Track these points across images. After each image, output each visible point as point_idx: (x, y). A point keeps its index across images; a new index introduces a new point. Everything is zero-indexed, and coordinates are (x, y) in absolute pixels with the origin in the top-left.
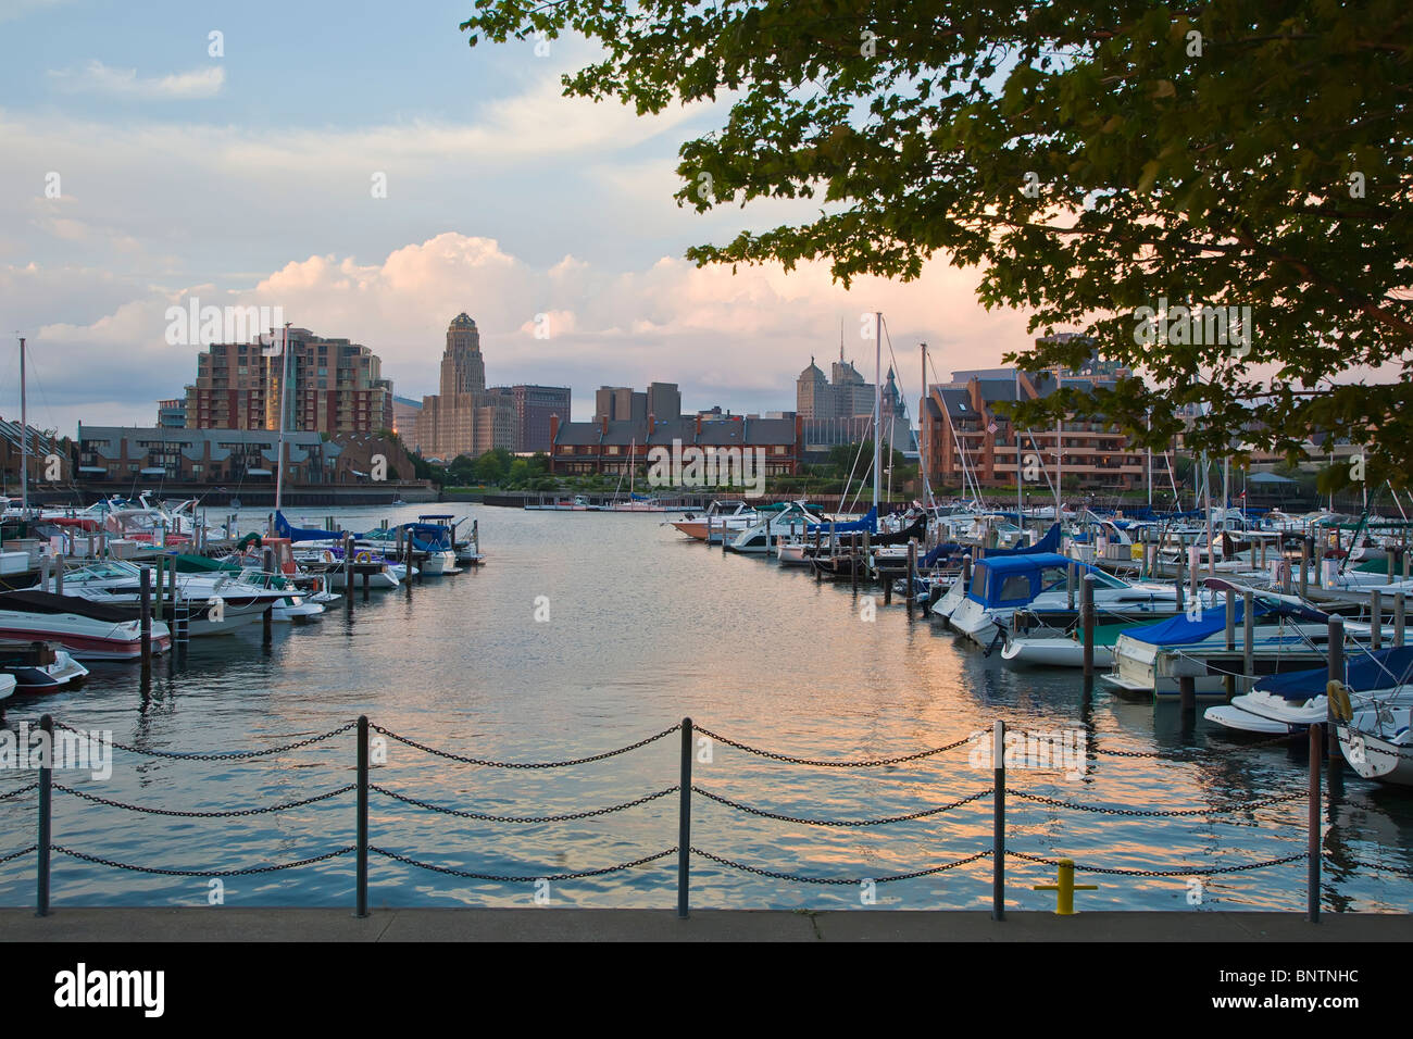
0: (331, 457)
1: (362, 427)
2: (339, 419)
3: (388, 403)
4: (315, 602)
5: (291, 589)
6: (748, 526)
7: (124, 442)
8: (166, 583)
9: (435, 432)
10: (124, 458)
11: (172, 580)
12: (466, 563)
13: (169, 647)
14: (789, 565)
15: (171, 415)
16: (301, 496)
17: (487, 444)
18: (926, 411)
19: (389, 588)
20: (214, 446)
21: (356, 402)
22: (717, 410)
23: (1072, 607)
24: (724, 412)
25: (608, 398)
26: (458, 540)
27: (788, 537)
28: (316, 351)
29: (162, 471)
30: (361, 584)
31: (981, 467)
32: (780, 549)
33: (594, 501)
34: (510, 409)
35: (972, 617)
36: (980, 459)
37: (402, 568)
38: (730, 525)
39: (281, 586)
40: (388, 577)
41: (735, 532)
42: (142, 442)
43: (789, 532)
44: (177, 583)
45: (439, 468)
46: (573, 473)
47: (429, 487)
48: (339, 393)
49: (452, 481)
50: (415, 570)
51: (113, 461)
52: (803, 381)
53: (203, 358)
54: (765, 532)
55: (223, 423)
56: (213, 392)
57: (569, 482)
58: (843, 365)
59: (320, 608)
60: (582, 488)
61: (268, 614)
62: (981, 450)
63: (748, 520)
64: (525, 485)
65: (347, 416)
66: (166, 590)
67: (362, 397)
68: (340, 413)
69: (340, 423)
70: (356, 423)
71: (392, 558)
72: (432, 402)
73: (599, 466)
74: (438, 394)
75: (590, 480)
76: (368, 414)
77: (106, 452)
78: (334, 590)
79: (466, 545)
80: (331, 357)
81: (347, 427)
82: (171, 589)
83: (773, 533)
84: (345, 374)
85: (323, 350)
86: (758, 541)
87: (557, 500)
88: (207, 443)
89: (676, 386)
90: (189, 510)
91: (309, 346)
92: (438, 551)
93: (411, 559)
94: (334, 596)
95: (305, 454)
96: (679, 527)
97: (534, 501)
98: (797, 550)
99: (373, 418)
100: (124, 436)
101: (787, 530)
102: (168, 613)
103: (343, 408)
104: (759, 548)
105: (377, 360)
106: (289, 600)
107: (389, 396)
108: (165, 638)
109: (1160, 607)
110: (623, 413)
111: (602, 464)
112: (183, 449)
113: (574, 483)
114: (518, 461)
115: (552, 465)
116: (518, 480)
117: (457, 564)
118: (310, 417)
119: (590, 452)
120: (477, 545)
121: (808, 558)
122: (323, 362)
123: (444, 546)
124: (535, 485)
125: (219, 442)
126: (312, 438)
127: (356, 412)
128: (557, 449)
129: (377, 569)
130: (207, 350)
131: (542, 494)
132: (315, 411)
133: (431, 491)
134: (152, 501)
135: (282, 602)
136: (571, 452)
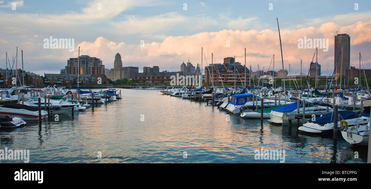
0: (93, 79)
1: (99, 74)
2: (94, 72)
3: (104, 69)
4: (84, 106)
5: (79, 103)
6: (175, 91)
7: (53, 77)
8: (47, 102)
9: (113, 75)
10: (53, 80)
11: (49, 101)
12: (118, 98)
13: (48, 117)
14: (185, 98)
15: (63, 72)
16: (87, 87)
17: (123, 77)
18: (206, 71)
19: (102, 103)
20: (70, 78)
21: (98, 69)
22: (166, 71)
23: (254, 105)
24: (167, 72)
25: (146, 69)
26: (117, 94)
27: (184, 93)
28: (90, 60)
29: (60, 82)
30: (96, 103)
31: (216, 81)
32: (183, 95)
33: (143, 88)
34: (127, 71)
35: (232, 108)
36: (216, 79)
37: (105, 99)
38: (171, 91)
39: (76, 103)
40: (102, 101)
41: (173, 92)
42: (57, 77)
43: (184, 92)
44: (50, 102)
45: (114, 82)
46: (139, 82)
47: (112, 85)
48: (94, 67)
49: (116, 84)
50: (107, 100)
51: (51, 80)
52: (182, 66)
53: (68, 61)
54: (179, 92)
55: (72, 74)
56: (71, 67)
57: (139, 84)
58: (189, 63)
59: (85, 108)
60: (141, 85)
61: (73, 109)
62: (216, 78)
63: (175, 90)
64: (130, 85)
65: (96, 72)
66: (47, 104)
67: (99, 68)
68: (95, 71)
69: (95, 73)
70: (98, 73)
71: (103, 97)
72: (112, 70)
73: (144, 81)
74: (113, 68)
75: (143, 84)
76: (100, 71)
77: (50, 78)
78: (89, 104)
79: (118, 95)
80: (93, 61)
81: (96, 74)
82: (49, 103)
83: (181, 92)
84: (96, 64)
85: (91, 59)
86: (178, 94)
87: (136, 87)
88: (69, 77)
89: (158, 67)
90: (63, 89)
91: (88, 59)
92: (113, 96)
93: (106, 98)
94: (89, 105)
95: (88, 79)
96: (161, 91)
97: (132, 88)
98: (186, 95)
99: (101, 72)
100: (53, 75)
101: (184, 91)
102: (48, 109)
103: (95, 70)
104: (178, 95)
105: (102, 61)
106: (78, 106)
107: (104, 68)
108: (46, 115)
109: (272, 104)
110: (148, 71)
111: (145, 81)
112: (64, 78)
113: (140, 84)
114: (129, 80)
115: (135, 81)
116: (129, 84)
117: (117, 99)
118: (89, 72)
119: (142, 78)
120: (121, 95)
121: (189, 97)
122: (91, 62)
123: (114, 95)
124: (132, 84)
125: (71, 77)
126: (89, 76)
127: (98, 71)
128: (136, 78)
129: (99, 99)
130: (69, 59)
131: (133, 86)
132: (90, 71)
133: (112, 86)
134: (56, 87)
135: (76, 106)
136: (139, 79)
